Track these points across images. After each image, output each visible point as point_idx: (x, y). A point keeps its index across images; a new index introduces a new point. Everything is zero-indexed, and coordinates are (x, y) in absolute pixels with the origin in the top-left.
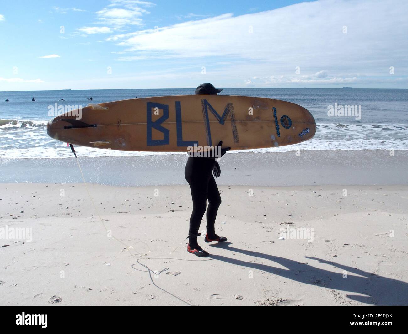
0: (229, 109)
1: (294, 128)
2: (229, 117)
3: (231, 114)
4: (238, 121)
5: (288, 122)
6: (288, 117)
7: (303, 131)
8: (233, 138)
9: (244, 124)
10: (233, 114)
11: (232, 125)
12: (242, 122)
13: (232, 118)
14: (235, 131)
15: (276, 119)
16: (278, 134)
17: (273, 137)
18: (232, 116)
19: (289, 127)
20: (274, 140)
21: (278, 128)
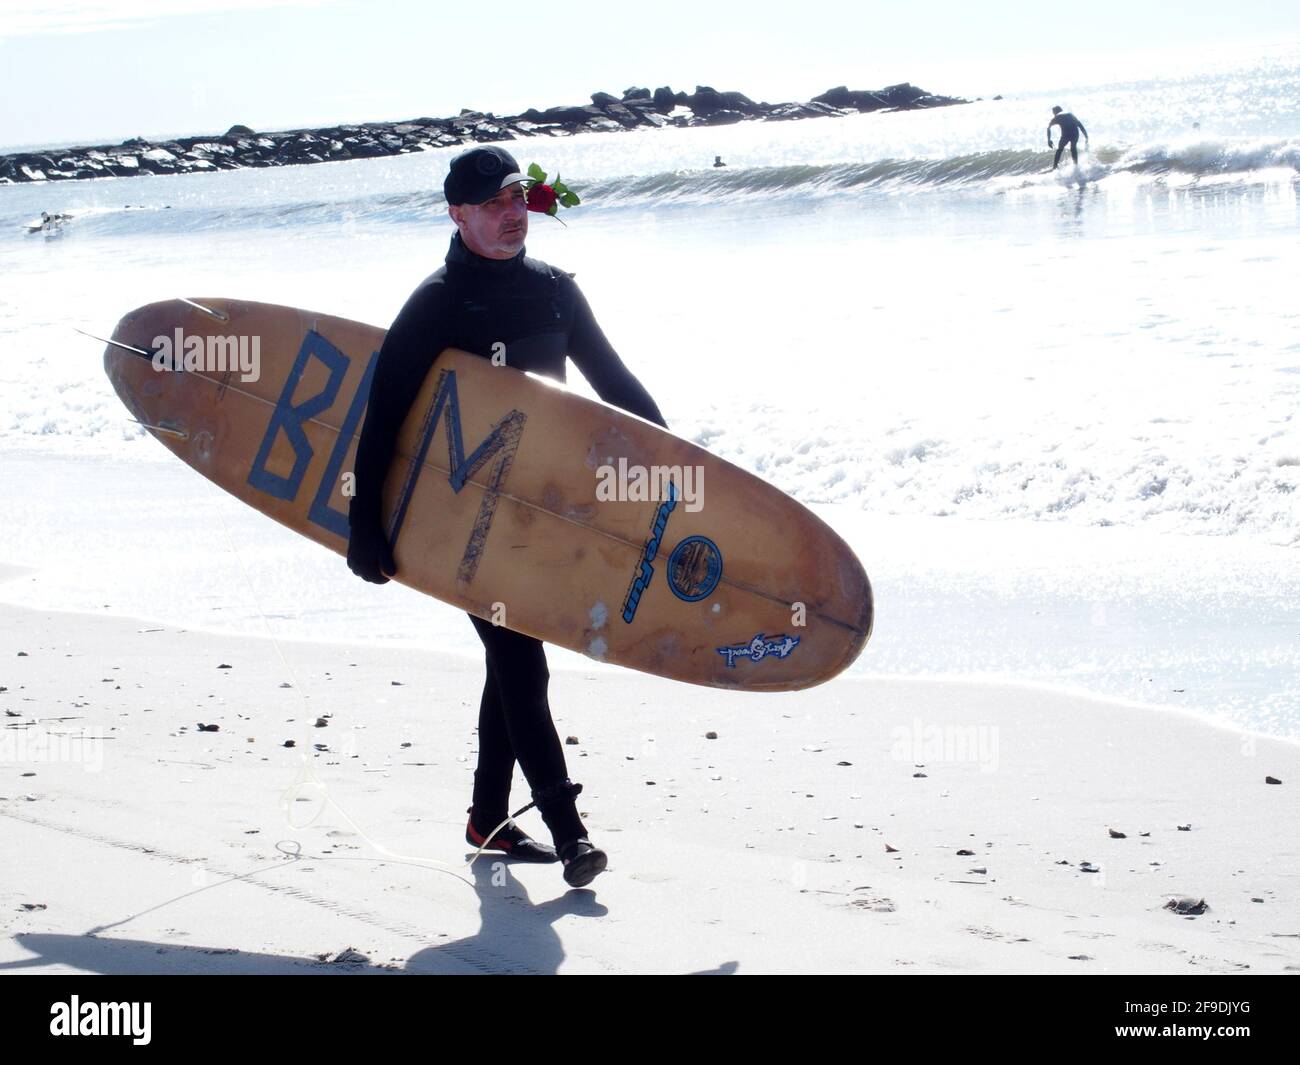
0: (508, 435)
1: (717, 608)
2: (489, 468)
3: (501, 460)
4: (510, 496)
5: (701, 576)
6: (713, 547)
7: (757, 642)
8: (462, 556)
9: (524, 516)
10: (510, 460)
11: (484, 504)
12: (518, 505)
13: (497, 474)
14: (480, 532)
15: (658, 540)
16: (629, 610)
17: (599, 615)
18: (502, 467)
19: (697, 598)
20: (596, 625)
21: (642, 583)
